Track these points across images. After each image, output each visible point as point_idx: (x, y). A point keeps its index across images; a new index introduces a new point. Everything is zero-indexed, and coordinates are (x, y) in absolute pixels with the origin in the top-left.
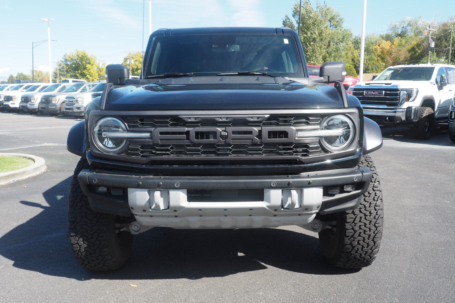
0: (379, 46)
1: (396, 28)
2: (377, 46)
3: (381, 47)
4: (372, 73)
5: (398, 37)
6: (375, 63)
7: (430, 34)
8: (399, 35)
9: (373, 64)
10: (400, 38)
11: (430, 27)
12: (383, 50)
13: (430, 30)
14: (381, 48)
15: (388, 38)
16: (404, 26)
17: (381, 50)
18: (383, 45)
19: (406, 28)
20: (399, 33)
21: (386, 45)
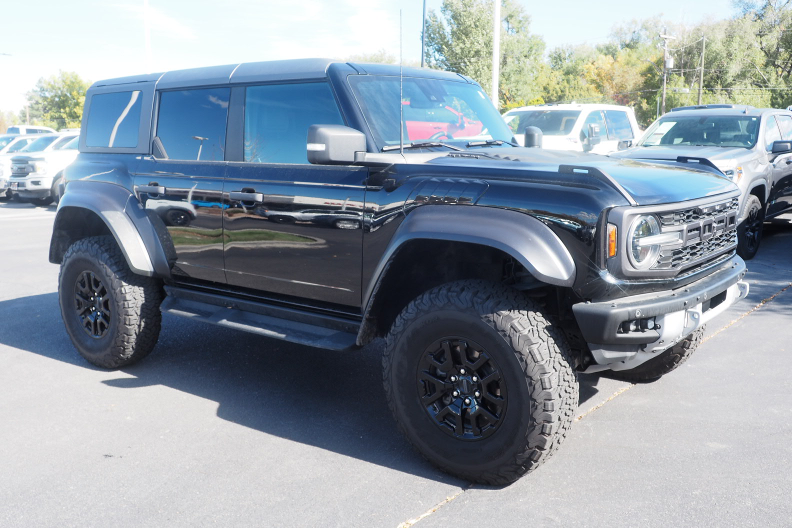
0: (593, 64)
1: (622, 34)
2: (590, 64)
3: (597, 65)
5: (626, 48)
6: (583, 94)
7: (666, 45)
8: (628, 46)
9: (580, 95)
10: (628, 51)
11: (667, 33)
12: (599, 72)
13: (666, 39)
14: (597, 68)
15: (609, 51)
16: (636, 30)
17: (596, 71)
18: (600, 62)
19: (638, 33)
20: (627, 42)
21: (605, 62)
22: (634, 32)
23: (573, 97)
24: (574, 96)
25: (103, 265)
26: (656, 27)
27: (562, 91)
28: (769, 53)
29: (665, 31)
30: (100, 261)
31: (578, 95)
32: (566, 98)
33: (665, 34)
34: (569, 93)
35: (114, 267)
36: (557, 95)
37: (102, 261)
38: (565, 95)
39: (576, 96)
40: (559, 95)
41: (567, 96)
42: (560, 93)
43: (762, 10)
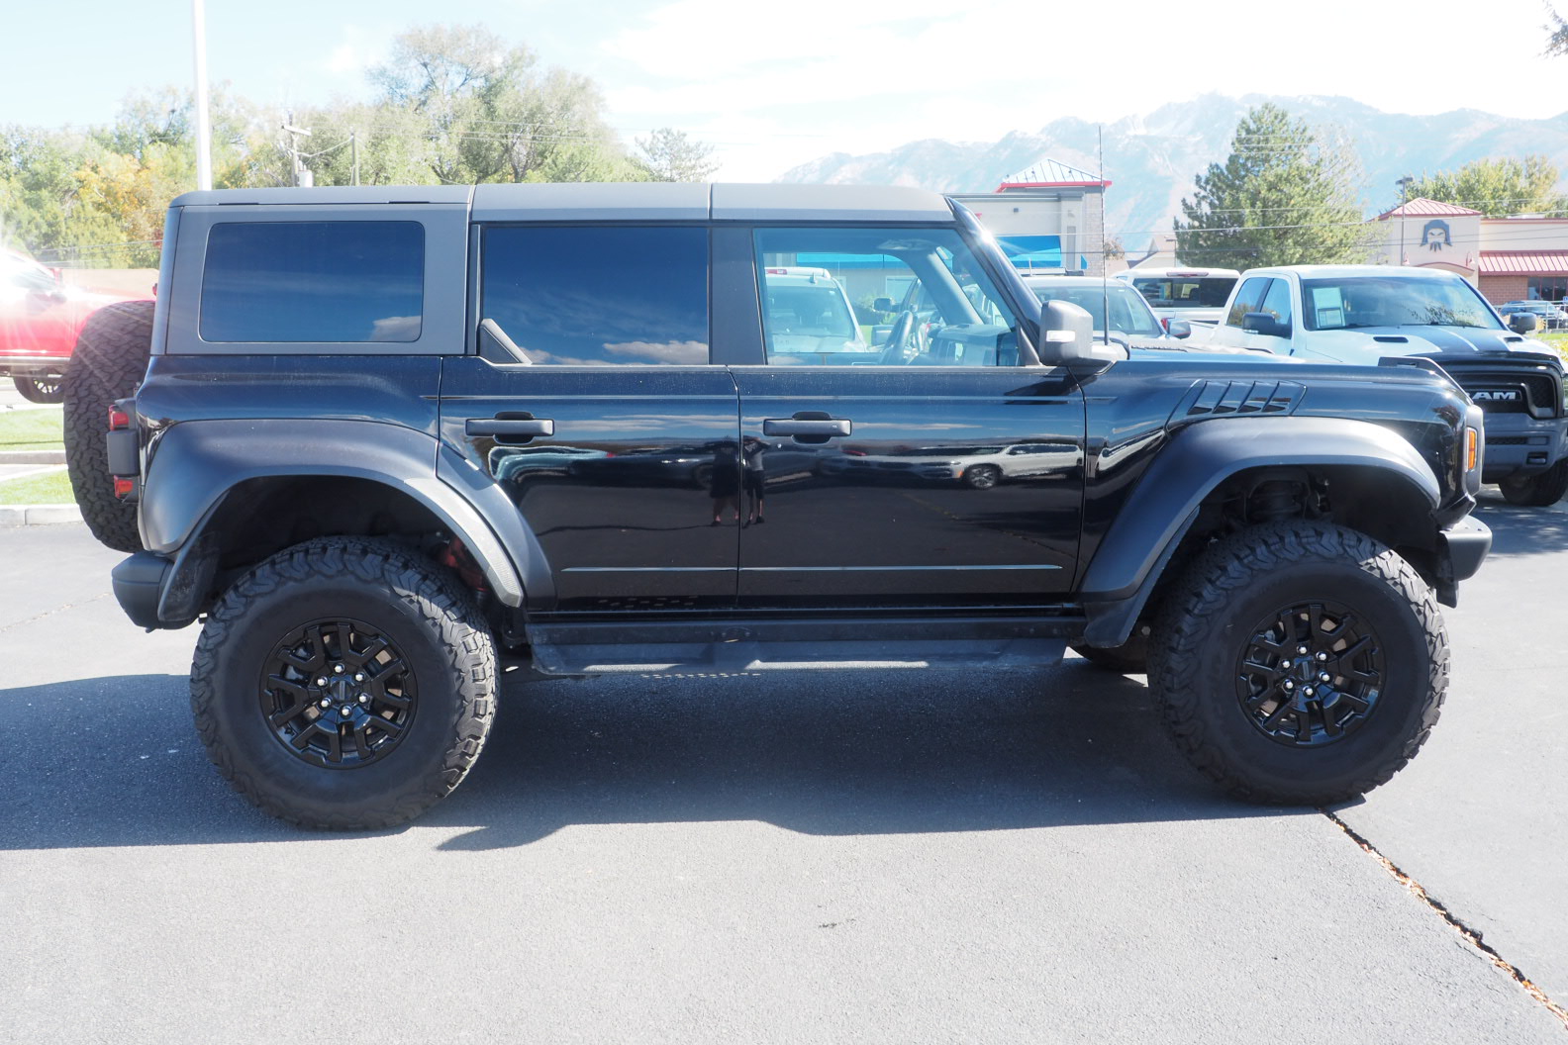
0: (94, 169)
1: (148, 113)
2: (89, 170)
3: (103, 174)
4: (94, 267)
5: (159, 142)
6: (97, 230)
7: (295, 145)
8: (162, 137)
9: (93, 234)
10: (165, 149)
11: (294, 120)
12: (109, 187)
13: (293, 133)
14: (104, 180)
15: (122, 144)
16: (176, 108)
17: (105, 186)
18: (111, 167)
19: (181, 114)
20: (161, 130)
21: (120, 169)
22: (173, 111)
23: (76, 237)
24: (80, 237)
25: (409, 596)
26: (217, 105)
27: (50, 225)
28: (442, 172)
29: (291, 117)
30: (398, 590)
31: (87, 234)
32: (60, 239)
33: (291, 124)
34: (67, 228)
35: (442, 597)
36: (41, 232)
37: (403, 587)
38: (58, 233)
39: (83, 235)
40: (43, 231)
41: (63, 234)
42: (45, 229)
43: (421, 93)
